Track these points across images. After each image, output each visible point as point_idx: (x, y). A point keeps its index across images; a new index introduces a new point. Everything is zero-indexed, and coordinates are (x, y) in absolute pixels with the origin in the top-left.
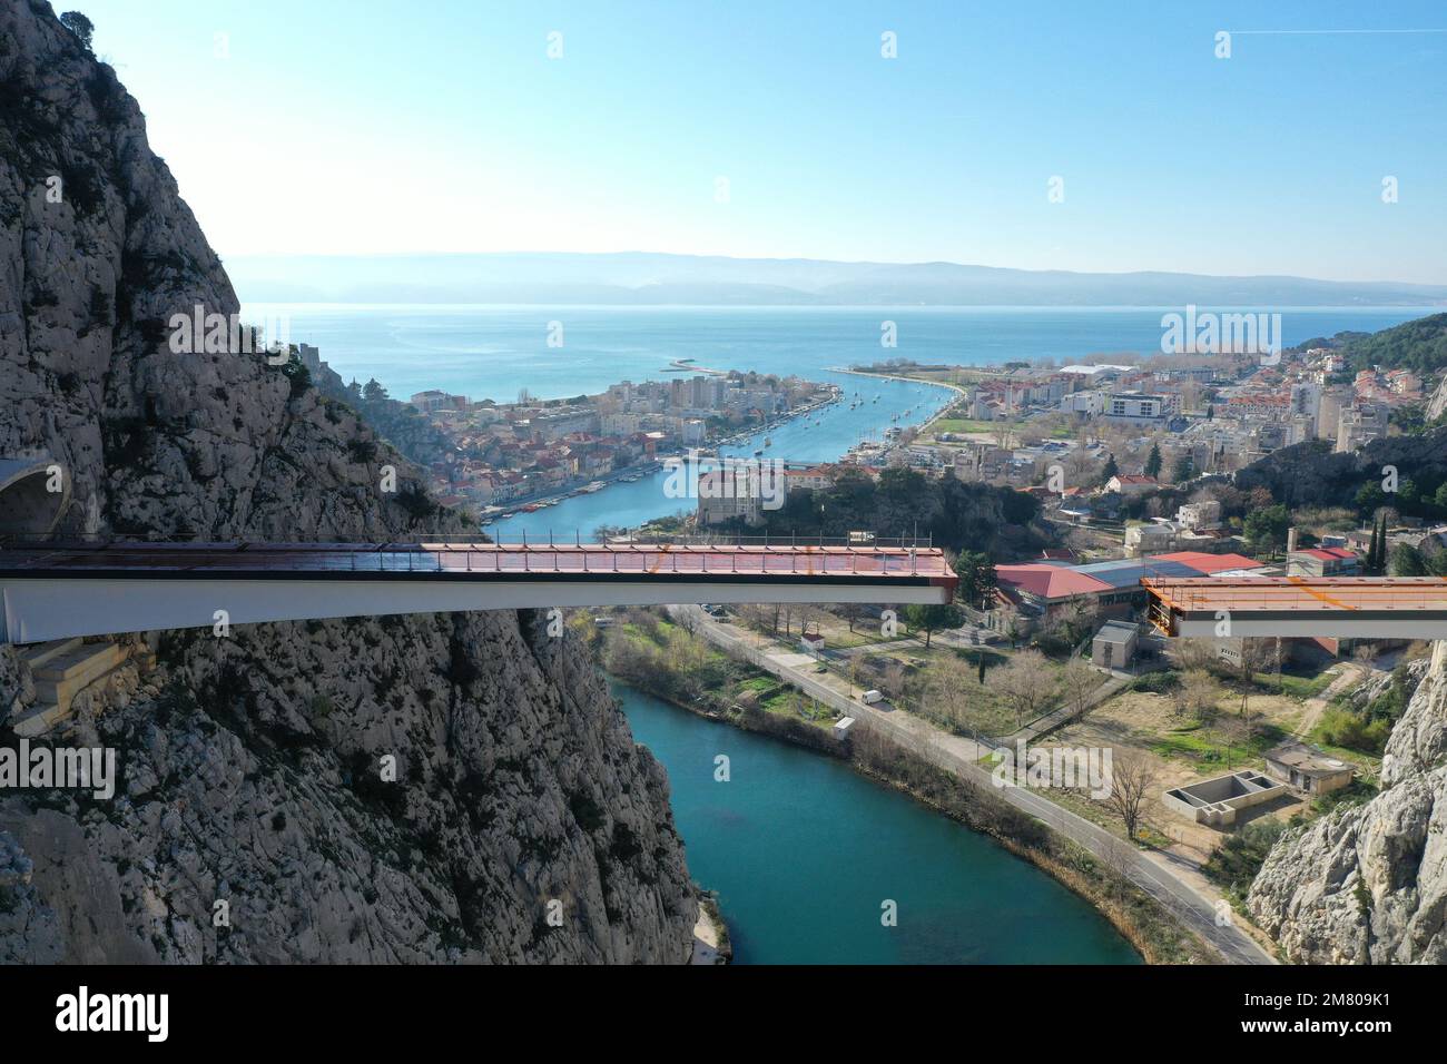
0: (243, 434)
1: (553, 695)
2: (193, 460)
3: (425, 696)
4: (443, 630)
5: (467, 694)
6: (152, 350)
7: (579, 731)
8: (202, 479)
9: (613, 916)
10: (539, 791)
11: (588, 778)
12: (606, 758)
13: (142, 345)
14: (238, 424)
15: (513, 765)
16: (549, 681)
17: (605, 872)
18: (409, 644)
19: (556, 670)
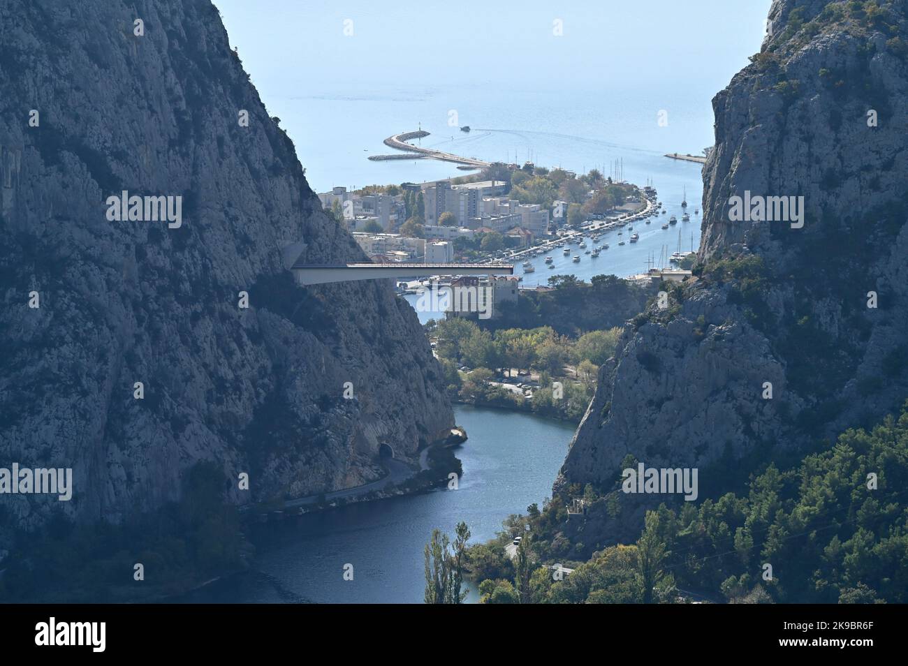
0: (328, 239)
1: (407, 326)
2: (320, 245)
3: (374, 318)
4: (376, 301)
5: (384, 320)
6: (309, 215)
7: (416, 339)
8: (322, 251)
9: (428, 396)
10: (406, 351)
11: (419, 354)
12: (424, 350)
13: (307, 215)
14: (327, 236)
15: (399, 342)
16: (406, 322)
17: (425, 382)
18: (369, 302)
19: (408, 318)
